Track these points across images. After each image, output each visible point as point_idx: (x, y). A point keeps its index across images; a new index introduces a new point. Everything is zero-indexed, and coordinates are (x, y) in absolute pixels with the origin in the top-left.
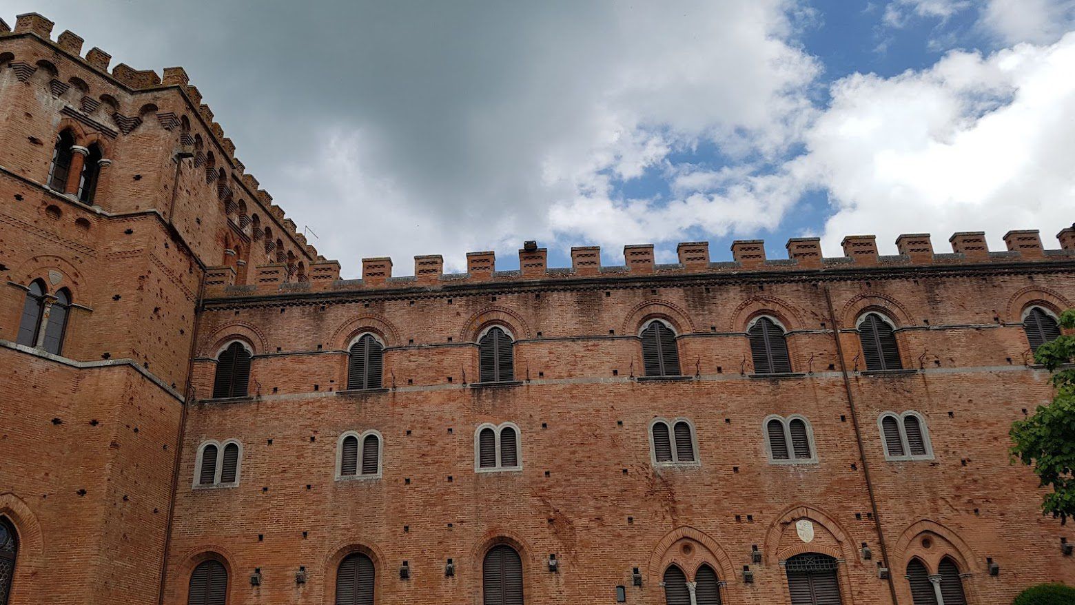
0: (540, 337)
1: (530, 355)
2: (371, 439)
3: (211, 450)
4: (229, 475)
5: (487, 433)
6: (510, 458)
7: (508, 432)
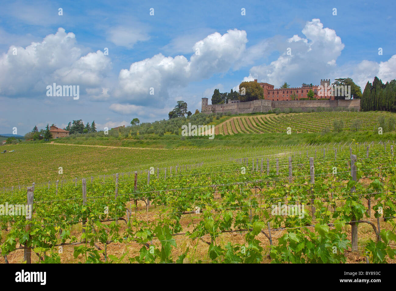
2: (274, 96)
3: (268, 96)
5: (277, 96)
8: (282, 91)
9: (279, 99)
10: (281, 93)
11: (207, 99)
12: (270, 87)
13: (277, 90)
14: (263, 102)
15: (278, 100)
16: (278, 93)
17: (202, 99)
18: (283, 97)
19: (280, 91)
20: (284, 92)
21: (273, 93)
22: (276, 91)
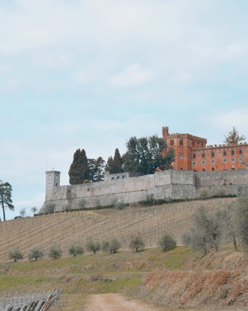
0: (216, 153)
1: (215, 154)
2: (204, 161)
3: (193, 162)
4: (195, 164)
5: (212, 161)
6: (214, 162)
7: (214, 161)
8: (222, 150)
9: (215, 168)
10: (219, 155)
11: (57, 173)
12: (198, 143)
13: (211, 148)
14: (174, 175)
15: (213, 169)
16: (213, 155)
17: (47, 173)
18: (224, 164)
19: (218, 151)
20: (225, 154)
21: (203, 155)
22: (209, 151)
